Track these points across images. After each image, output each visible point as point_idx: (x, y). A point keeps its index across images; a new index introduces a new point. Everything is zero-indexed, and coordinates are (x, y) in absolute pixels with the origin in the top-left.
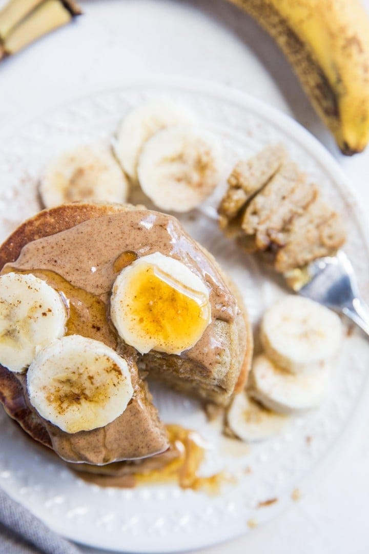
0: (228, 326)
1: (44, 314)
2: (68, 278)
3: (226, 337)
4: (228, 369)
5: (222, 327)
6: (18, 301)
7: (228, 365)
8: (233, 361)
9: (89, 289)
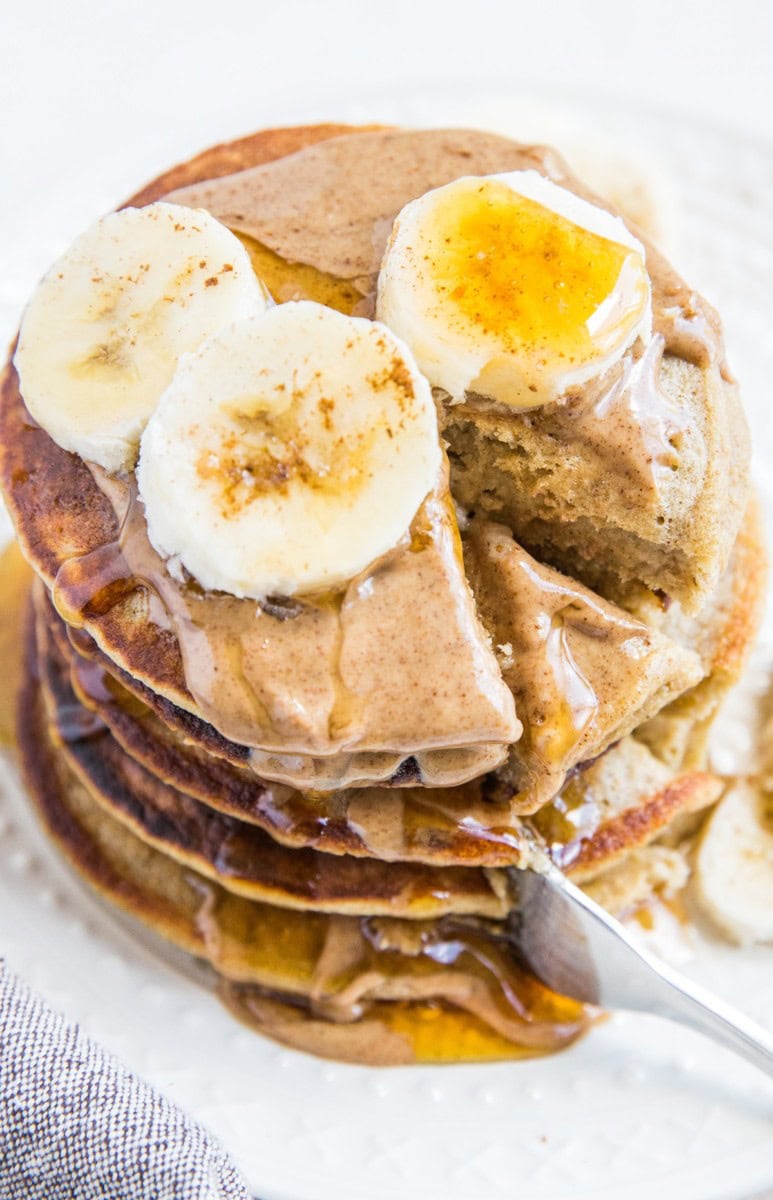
0: (700, 373)
1: (212, 282)
2: (271, 244)
3: (692, 400)
4: (700, 483)
5: (683, 376)
6: (142, 267)
7: (699, 472)
8: (715, 464)
9: (324, 266)
